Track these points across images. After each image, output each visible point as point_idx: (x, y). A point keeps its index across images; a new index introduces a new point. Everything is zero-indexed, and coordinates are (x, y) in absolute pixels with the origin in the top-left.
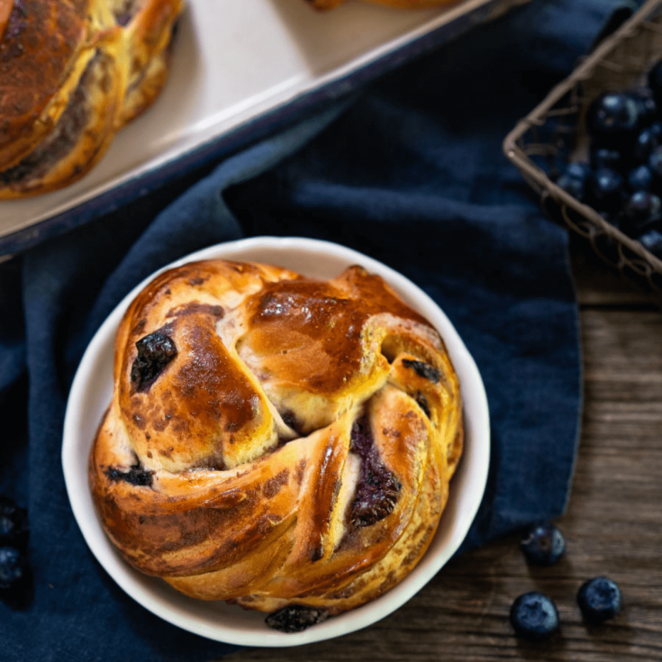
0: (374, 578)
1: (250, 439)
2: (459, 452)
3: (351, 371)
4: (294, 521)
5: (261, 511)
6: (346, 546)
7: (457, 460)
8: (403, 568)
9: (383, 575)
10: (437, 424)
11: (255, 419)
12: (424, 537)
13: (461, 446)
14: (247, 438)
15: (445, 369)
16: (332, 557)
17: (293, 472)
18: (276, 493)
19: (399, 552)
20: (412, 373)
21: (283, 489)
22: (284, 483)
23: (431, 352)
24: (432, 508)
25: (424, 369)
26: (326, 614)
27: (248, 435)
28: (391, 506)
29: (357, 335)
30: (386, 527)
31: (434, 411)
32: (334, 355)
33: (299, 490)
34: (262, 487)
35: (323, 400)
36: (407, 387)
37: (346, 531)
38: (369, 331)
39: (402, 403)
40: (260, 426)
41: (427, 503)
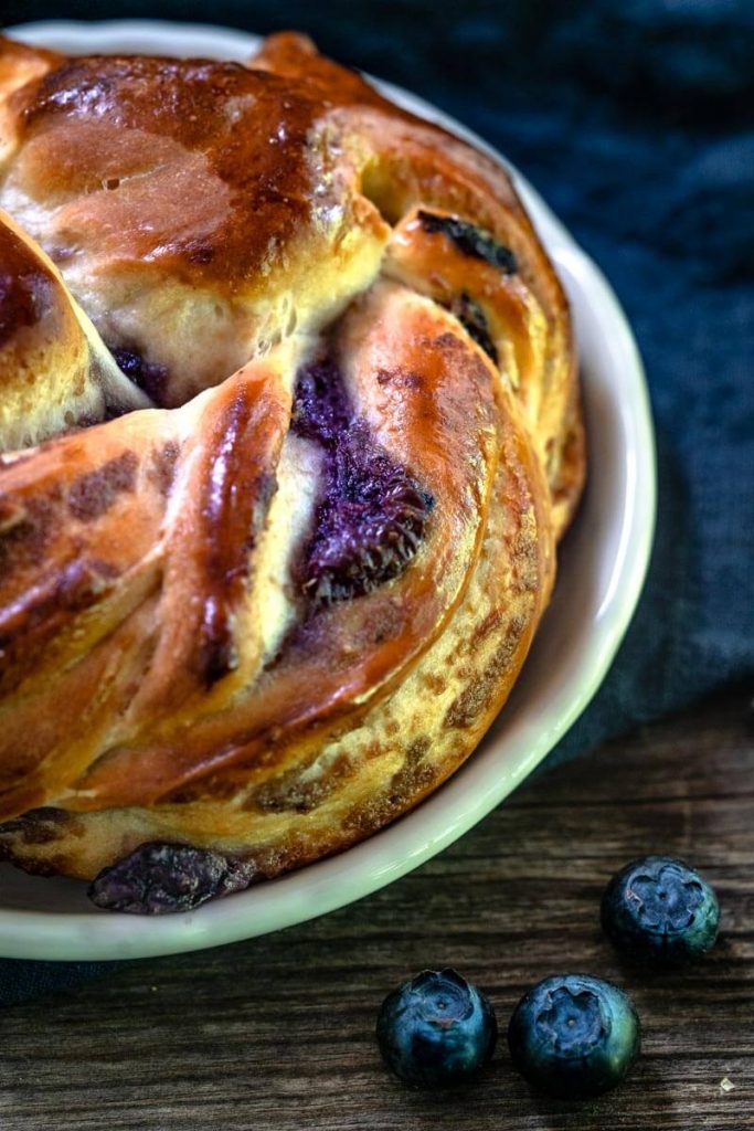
0: (374, 752)
1: (31, 379)
2: (579, 478)
3: (288, 224)
4: (156, 587)
5: (67, 551)
6: (294, 652)
7: (574, 493)
8: (450, 736)
9: (396, 746)
10: (516, 384)
11: (42, 324)
12: (500, 653)
13: (581, 465)
14: (22, 372)
15: (528, 255)
16: (259, 681)
17: (146, 465)
18: (105, 510)
19: (437, 684)
20: (445, 244)
21: (124, 503)
22: (126, 486)
23: (491, 206)
24: (515, 574)
25: (476, 239)
26: (248, 868)
27: (24, 366)
28: (409, 544)
29: (299, 140)
30: (398, 600)
31: (507, 346)
32: (242, 185)
33: (163, 508)
34: (65, 492)
35: (218, 310)
36: (435, 283)
37: (292, 616)
38: (330, 138)
39: (423, 316)
40: (56, 346)
41: (504, 559)
